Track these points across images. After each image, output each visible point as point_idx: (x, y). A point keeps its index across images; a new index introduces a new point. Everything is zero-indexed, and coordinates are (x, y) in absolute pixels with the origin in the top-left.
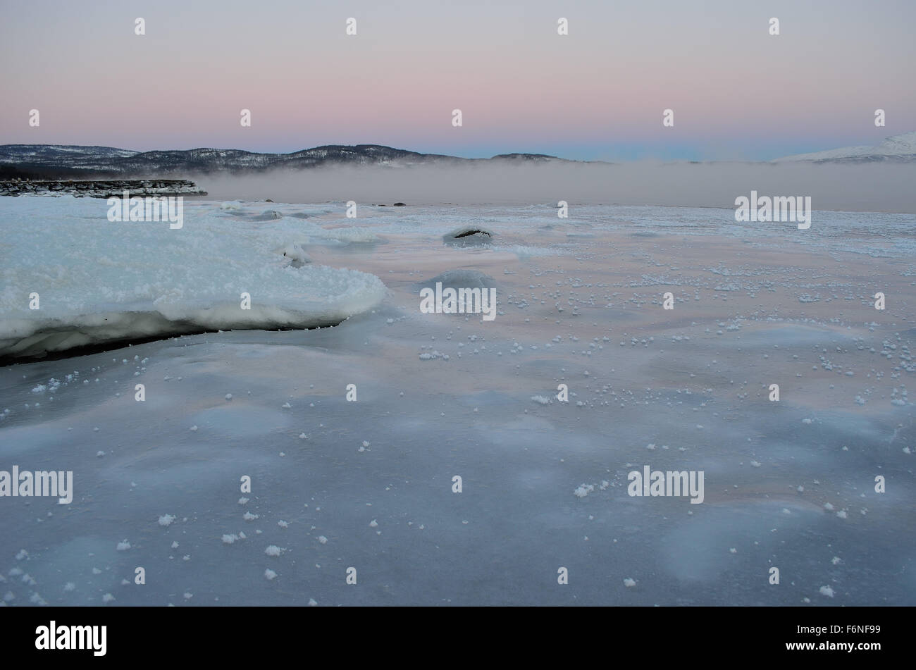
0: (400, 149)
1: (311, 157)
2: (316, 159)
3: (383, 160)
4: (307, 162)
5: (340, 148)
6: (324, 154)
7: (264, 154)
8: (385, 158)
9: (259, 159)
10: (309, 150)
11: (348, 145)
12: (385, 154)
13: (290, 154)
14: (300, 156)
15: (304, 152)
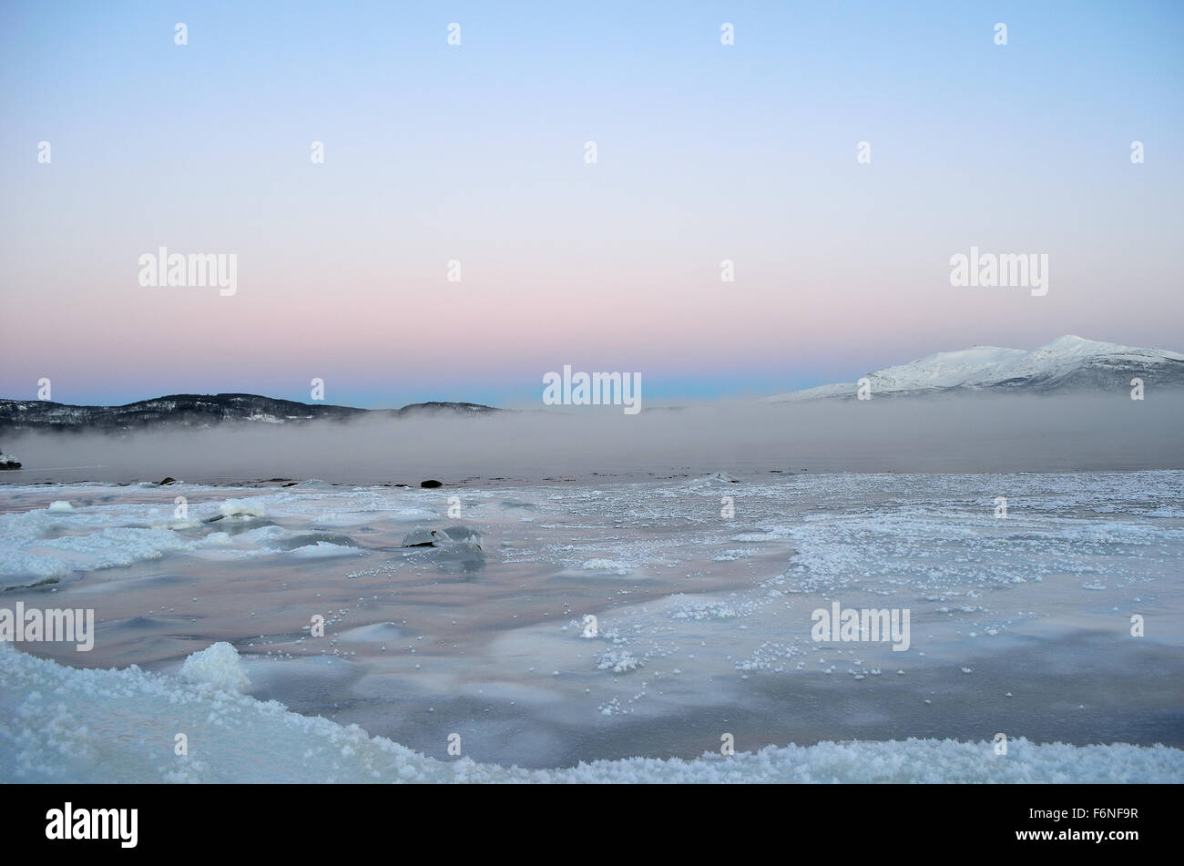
0: (279, 398)
1: (153, 411)
2: (161, 413)
3: (255, 413)
4: (146, 417)
5: (195, 398)
6: (172, 406)
7: (84, 407)
8: (258, 410)
9: (76, 414)
10: (150, 402)
11: (205, 394)
12: (258, 406)
13: (123, 407)
14: (137, 408)
15: (143, 403)
